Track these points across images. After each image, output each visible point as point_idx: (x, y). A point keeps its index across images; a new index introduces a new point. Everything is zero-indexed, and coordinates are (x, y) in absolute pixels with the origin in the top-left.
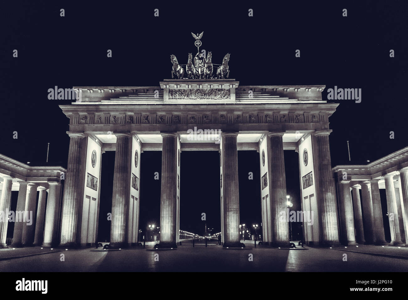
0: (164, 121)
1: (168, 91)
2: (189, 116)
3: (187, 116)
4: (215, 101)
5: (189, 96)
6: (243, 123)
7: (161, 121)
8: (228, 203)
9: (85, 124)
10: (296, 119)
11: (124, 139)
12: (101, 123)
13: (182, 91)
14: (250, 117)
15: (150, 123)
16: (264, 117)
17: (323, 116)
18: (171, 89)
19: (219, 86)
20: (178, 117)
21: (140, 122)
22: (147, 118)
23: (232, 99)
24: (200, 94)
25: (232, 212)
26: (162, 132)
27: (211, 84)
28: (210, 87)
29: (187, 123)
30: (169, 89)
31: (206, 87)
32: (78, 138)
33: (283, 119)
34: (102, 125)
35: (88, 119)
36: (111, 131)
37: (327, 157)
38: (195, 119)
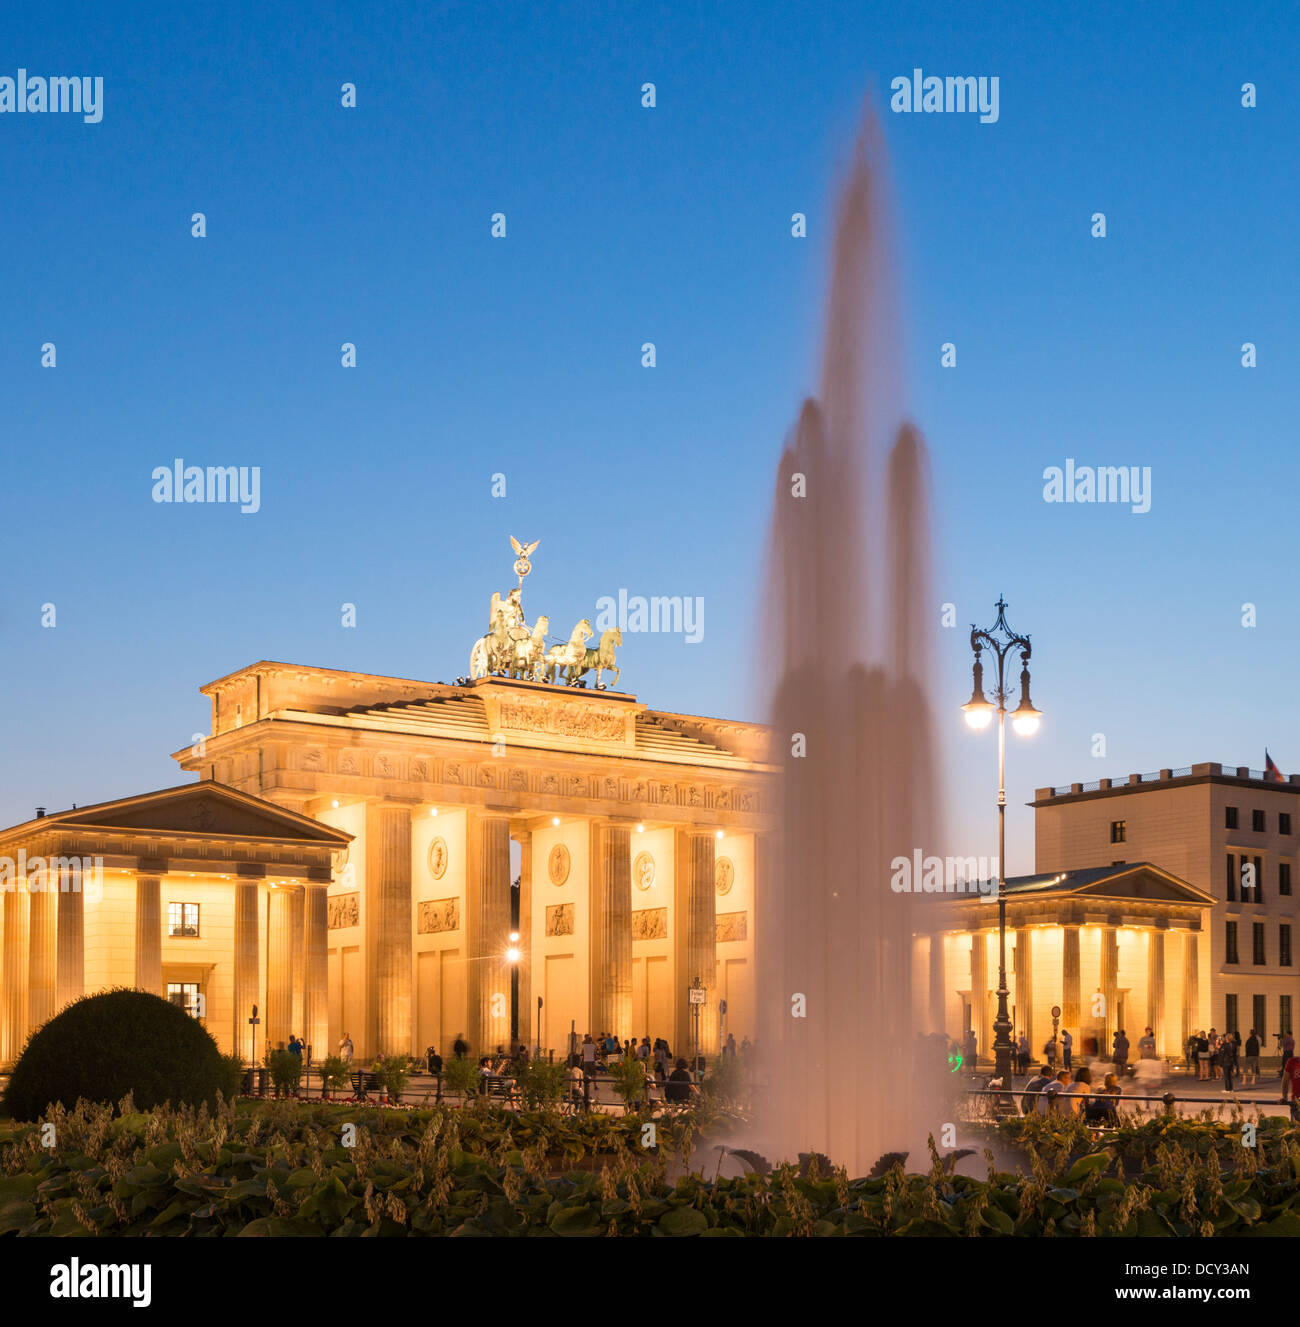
0: (492, 780)
1: (499, 710)
2: (545, 774)
3: (541, 774)
4: (598, 743)
5: (542, 725)
7: (486, 780)
8: (617, 976)
9: (315, 771)
12: (356, 774)
13: (528, 710)
15: (462, 784)
16: (688, 791)
19: (603, 709)
20: (519, 773)
21: (440, 778)
22: (457, 770)
23: (627, 745)
25: (624, 994)
26: (490, 807)
31: (579, 706)
33: (721, 801)
34: (357, 778)
35: (324, 758)
36: (378, 794)
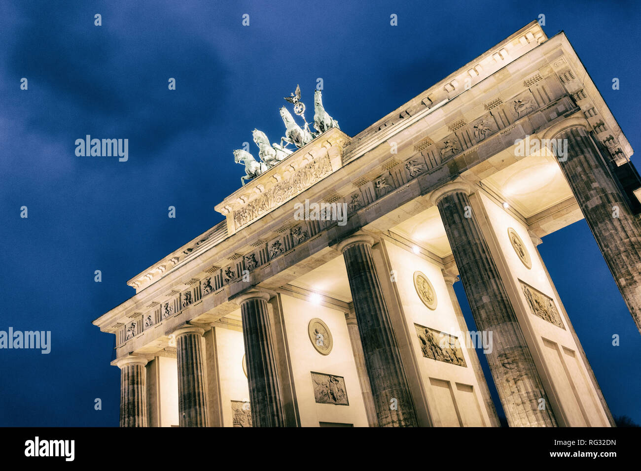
0: (233, 275)
1: (233, 218)
2: (270, 244)
3: (267, 245)
5: (264, 206)
6: (365, 206)
7: (228, 278)
9: (132, 337)
10: (477, 133)
11: (183, 339)
12: (151, 325)
13: (253, 203)
14: (376, 187)
15: (214, 290)
16: (403, 169)
17: (543, 87)
18: (236, 210)
19: (307, 158)
20: (252, 255)
21: (199, 296)
22: (209, 282)
24: (279, 192)
26: (230, 299)
27: (291, 162)
28: (295, 170)
29: (268, 260)
30: (234, 211)
31: (287, 173)
32: (128, 367)
33: (447, 152)
34: (153, 328)
35: (136, 326)
37: (595, 185)
38: (280, 244)
